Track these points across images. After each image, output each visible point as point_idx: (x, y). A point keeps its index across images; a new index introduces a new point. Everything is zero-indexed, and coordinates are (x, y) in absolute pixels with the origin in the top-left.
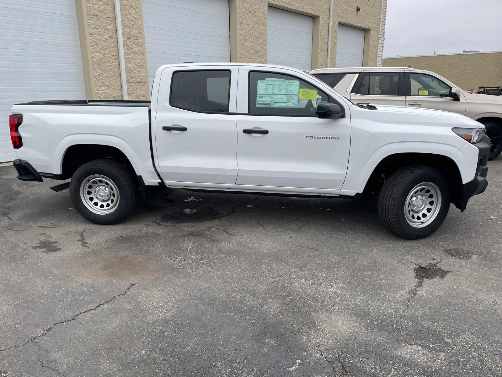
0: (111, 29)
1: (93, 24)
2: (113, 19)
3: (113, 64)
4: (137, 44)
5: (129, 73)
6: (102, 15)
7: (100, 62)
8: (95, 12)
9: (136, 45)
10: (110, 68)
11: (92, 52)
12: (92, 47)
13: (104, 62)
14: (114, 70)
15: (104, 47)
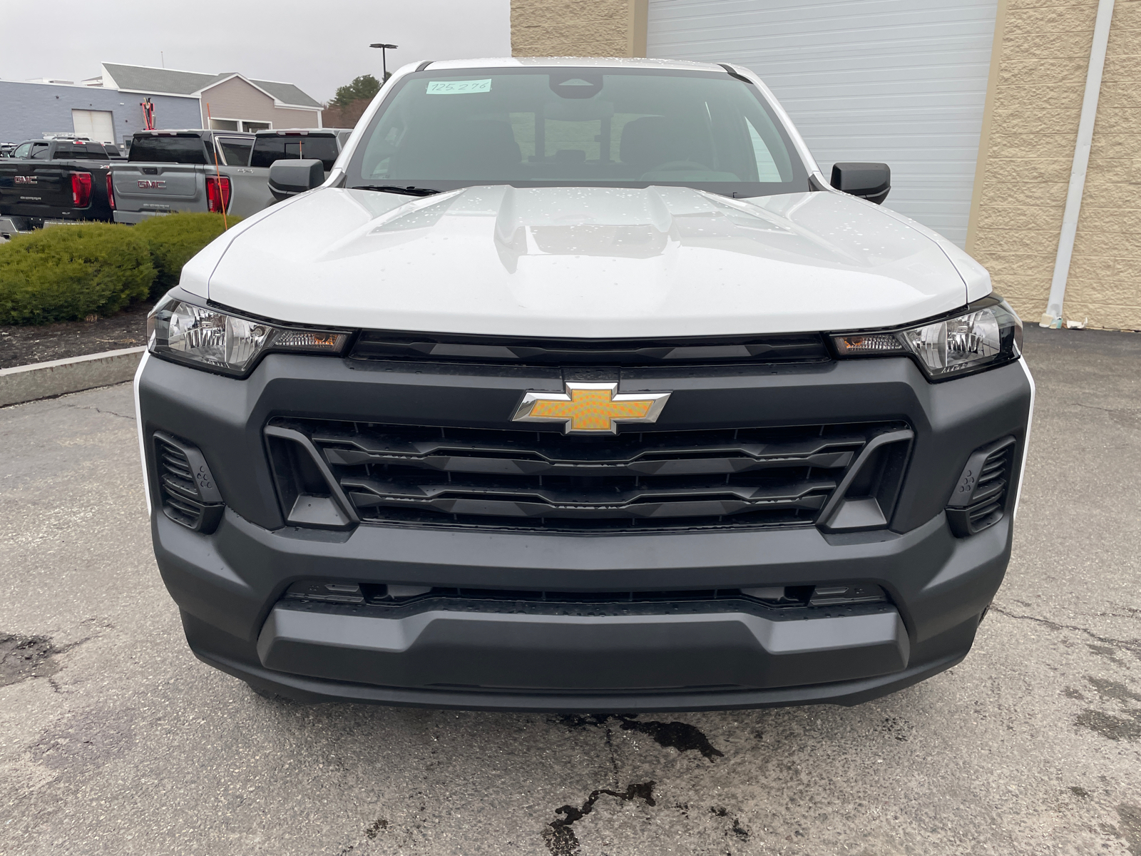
3: (1064, 81)
5: (1116, 105)
7: (1022, 79)
10: (1051, 94)
11: (1005, 54)
12: (1008, 44)
13: (1034, 80)
14: (1064, 98)
15: (1048, 38)
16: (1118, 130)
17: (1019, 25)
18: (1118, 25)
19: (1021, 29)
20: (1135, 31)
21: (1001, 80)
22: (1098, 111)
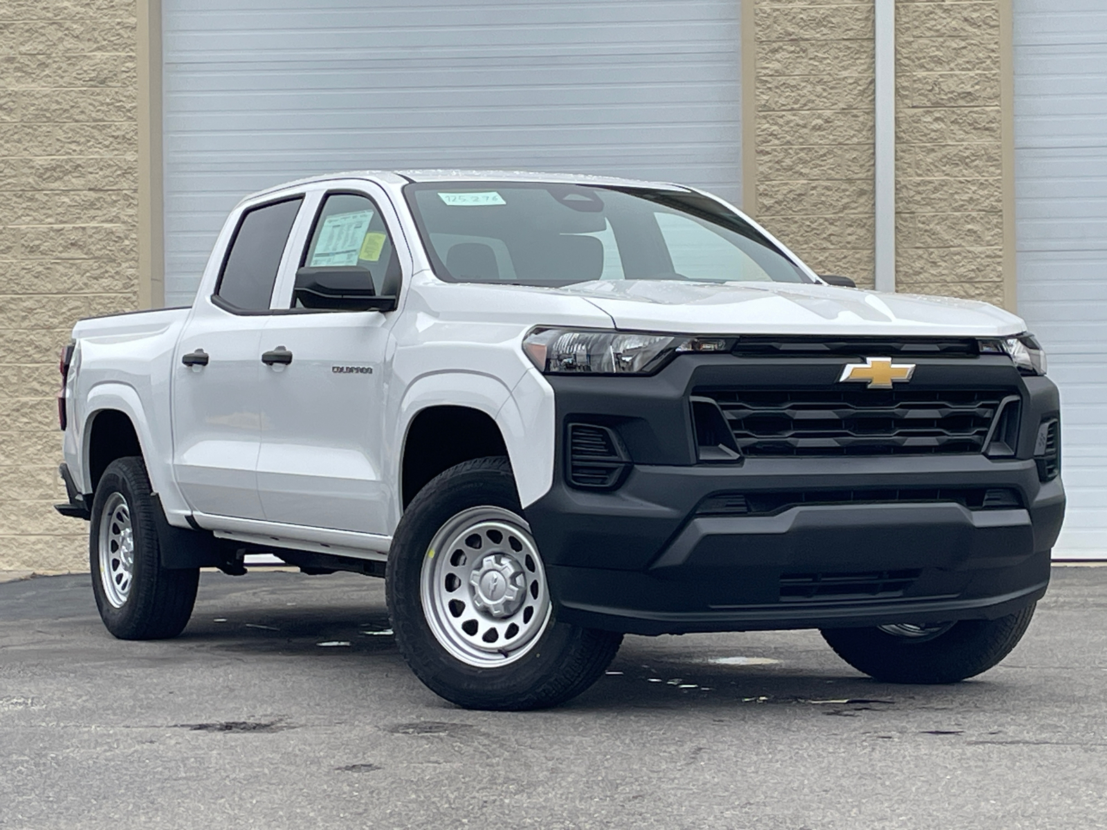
0: (850, 81)
1: (779, 73)
2: (865, 44)
3: (846, 211)
4: (970, 125)
5: (918, 245)
6: (818, 35)
7: (790, 208)
8: (790, 30)
9: (968, 128)
10: (832, 229)
11: (762, 173)
12: (763, 158)
13: (806, 210)
14: (849, 235)
15: (816, 152)
16: (927, 278)
17: (775, 133)
18: (902, 138)
19: (779, 139)
20: (925, 147)
21: (761, 208)
22: (897, 254)
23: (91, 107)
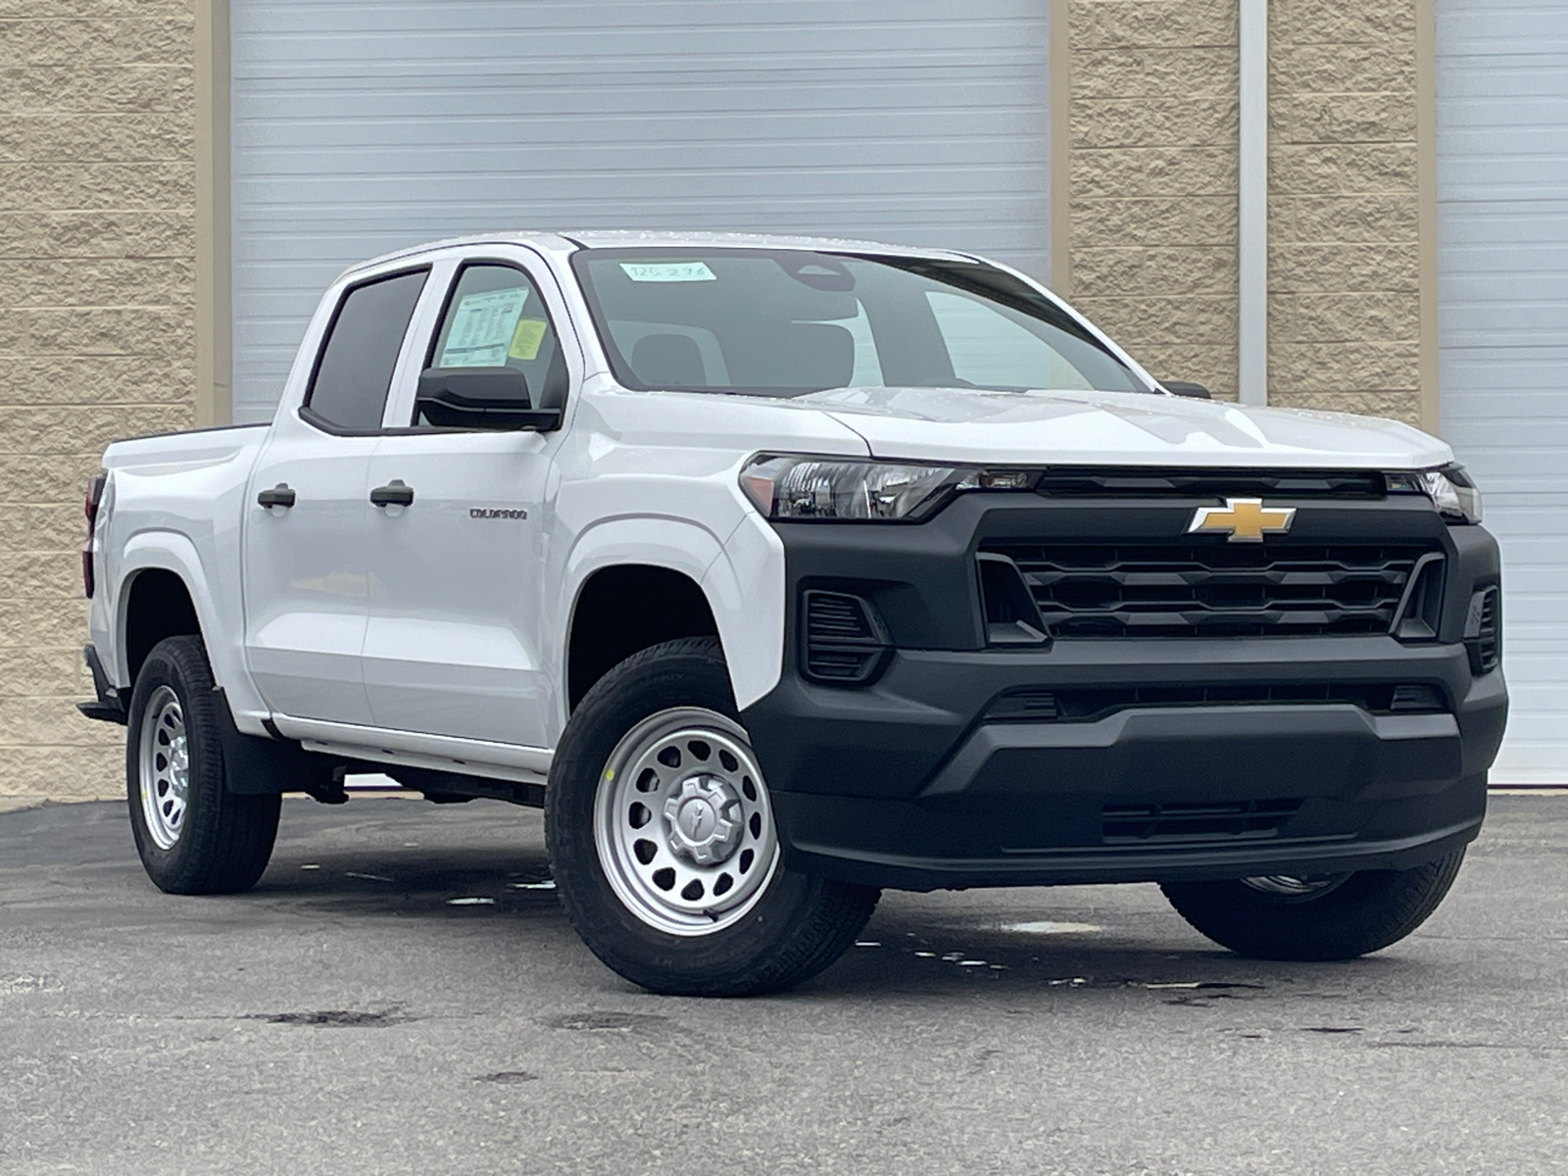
0: (1205, 105)
1: (1103, 95)
2: (1225, 53)
3: (1197, 291)
4: (1374, 168)
5: (1300, 338)
6: (1159, 41)
7: (1118, 286)
8: (1120, 33)
9: (1370, 173)
10: (1177, 315)
11: (1078, 236)
12: (1080, 214)
13: (1141, 288)
14: (1202, 323)
15: (1156, 206)
16: (1312, 386)
17: (1097, 179)
18: (1277, 186)
19: (1102, 188)
20: (1311, 199)
21: (1077, 286)
22: (1270, 351)
23: (129, 141)
